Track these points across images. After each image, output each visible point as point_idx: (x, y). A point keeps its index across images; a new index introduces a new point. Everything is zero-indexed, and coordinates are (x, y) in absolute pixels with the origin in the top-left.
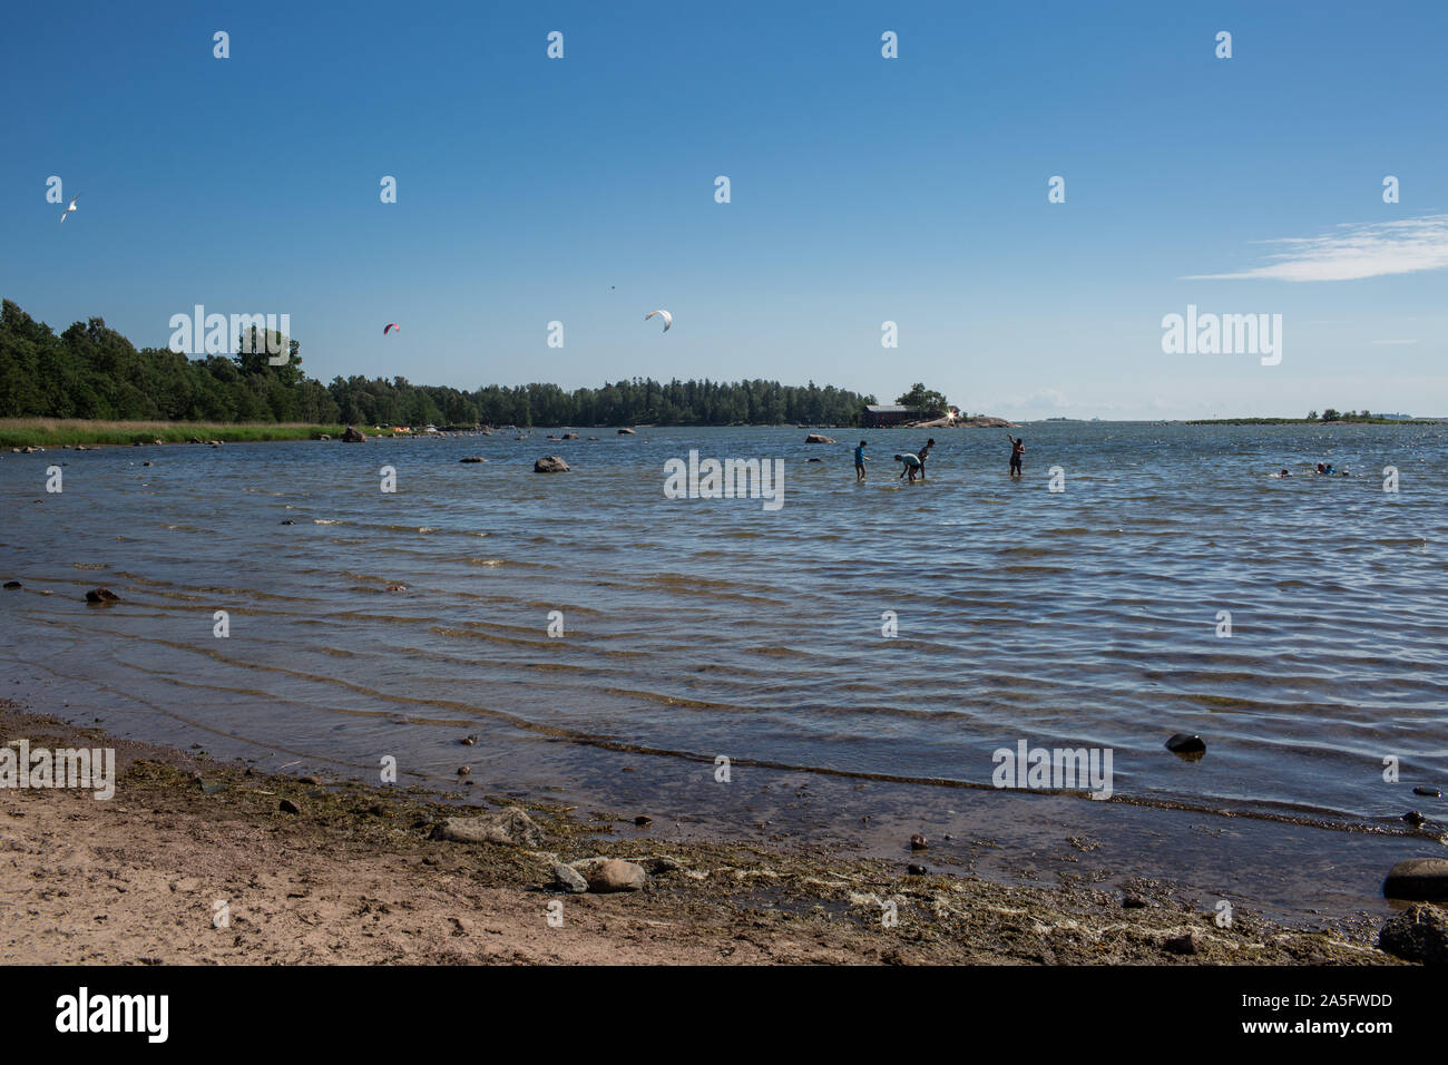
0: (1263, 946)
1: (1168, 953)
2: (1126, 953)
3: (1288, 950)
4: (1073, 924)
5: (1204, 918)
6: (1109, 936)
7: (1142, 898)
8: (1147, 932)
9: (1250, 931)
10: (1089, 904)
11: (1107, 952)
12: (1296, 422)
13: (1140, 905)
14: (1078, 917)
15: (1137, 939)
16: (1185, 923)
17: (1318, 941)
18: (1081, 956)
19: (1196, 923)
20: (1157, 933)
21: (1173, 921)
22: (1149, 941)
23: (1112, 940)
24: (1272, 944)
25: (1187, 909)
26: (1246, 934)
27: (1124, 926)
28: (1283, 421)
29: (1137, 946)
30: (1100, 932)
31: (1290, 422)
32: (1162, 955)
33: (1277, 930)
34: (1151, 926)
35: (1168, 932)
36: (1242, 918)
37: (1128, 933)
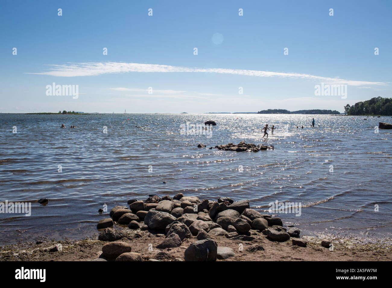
0: (73, 245)
1: (51, 252)
2: (40, 255)
3: (79, 245)
4: (24, 251)
5: (58, 242)
6: (35, 252)
7: (41, 241)
8: (44, 249)
9: (69, 243)
10: (27, 245)
11: (35, 256)
12: (56, 114)
13: (41, 243)
14: (25, 249)
15: (42, 251)
16: (53, 245)
17: (86, 241)
18: (28, 258)
19: (56, 244)
20: (47, 248)
21: (50, 245)
22: (46, 251)
23: (36, 252)
24: (76, 244)
25: (53, 241)
26: (69, 244)
27: (38, 248)
28: (52, 114)
29: (43, 252)
30: (32, 251)
31: (54, 114)
32: (49, 253)
33: (75, 241)
34: (45, 247)
35: (50, 247)
36: (67, 240)
37: (40, 250)
